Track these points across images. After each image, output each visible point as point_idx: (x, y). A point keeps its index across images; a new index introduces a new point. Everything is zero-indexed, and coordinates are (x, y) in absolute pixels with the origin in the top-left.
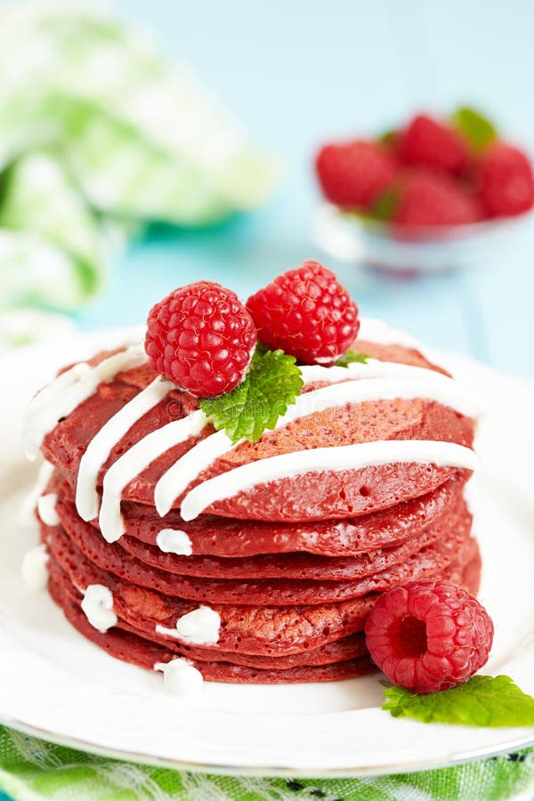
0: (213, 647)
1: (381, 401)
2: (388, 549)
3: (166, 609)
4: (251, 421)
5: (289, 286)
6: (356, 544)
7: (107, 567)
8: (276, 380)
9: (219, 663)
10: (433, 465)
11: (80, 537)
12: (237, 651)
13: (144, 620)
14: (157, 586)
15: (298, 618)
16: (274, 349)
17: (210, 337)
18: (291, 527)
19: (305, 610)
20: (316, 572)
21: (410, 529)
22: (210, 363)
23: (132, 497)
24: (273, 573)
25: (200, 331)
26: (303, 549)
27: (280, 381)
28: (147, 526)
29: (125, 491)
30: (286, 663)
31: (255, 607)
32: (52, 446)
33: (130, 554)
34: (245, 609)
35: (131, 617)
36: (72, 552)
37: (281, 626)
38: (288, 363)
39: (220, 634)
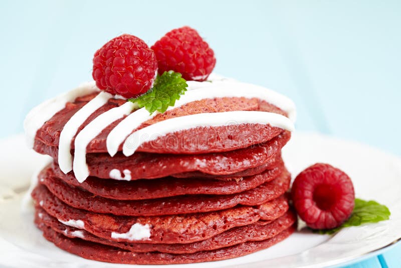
0: (147, 241)
1: (233, 98)
2: (247, 175)
3: (117, 223)
4: (158, 104)
5: (174, 36)
6: (229, 167)
7: (79, 206)
8: (172, 86)
9: (151, 253)
10: (268, 125)
11: (61, 193)
12: (163, 242)
13: (104, 231)
14: (111, 210)
15: (197, 221)
16: (168, 71)
17: (131, 59)
18: (190, 157)
19: (200, 215)
20: (206, 189)
21: (259, 160)
22: (133, 73)
23: (92, 149)
24: (180, 191)
25: (126, 56)
26: (198, 169)
27: (174, 86)
28: (102, 168)
29: (88, 147)
30: (192, 248)
31: (170, 216)
32: (41, 136)
33: (92, 194)
34: (164, 217)
35: (96, 231)
36: (56, 205)
37: (187, 225)
38: (177, 77)
39: (151, 233)
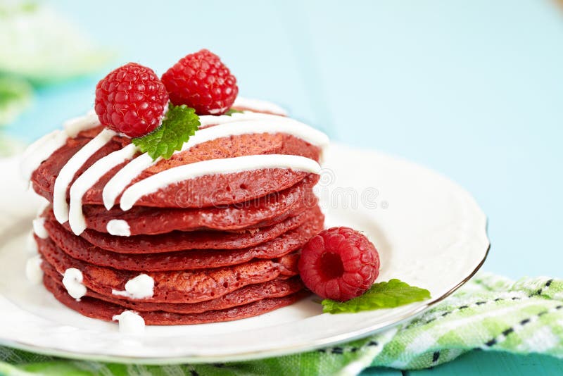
0: (150, 300)
1: (254, 135)
2: (265, 226)
3: (118, 279)
4: (164, 147)
5: (188, 64)
6: (240, 221)
7: (78, 256)
8: (183, 123)
9: (155, 312)
10: (290, 170)
11: (61, 241)
12: (166, 302)
13: (104, 287)
14: (111, 264)
15: (206, 277)
16: (180, 105)
17: (135, 94)
18: (194, 210)
19: (210, 272)
20: (215, 244)
21: (277, 210)
22: (136, 111)
23: (89, 201)
24: (186, 246)
25: (129, 91)
26: (203, 224)
27: (185, 124)
28: (100, 220)
29: (84, 198)
30: (200, 308)
31: (176, 272)
32: (37, 178)
33: (93, 245)
34: (170, 273)
35: (95, 287)
36: (56, 253)
37: (195, 282)
38: (190, 113)
39: (154, 291)
